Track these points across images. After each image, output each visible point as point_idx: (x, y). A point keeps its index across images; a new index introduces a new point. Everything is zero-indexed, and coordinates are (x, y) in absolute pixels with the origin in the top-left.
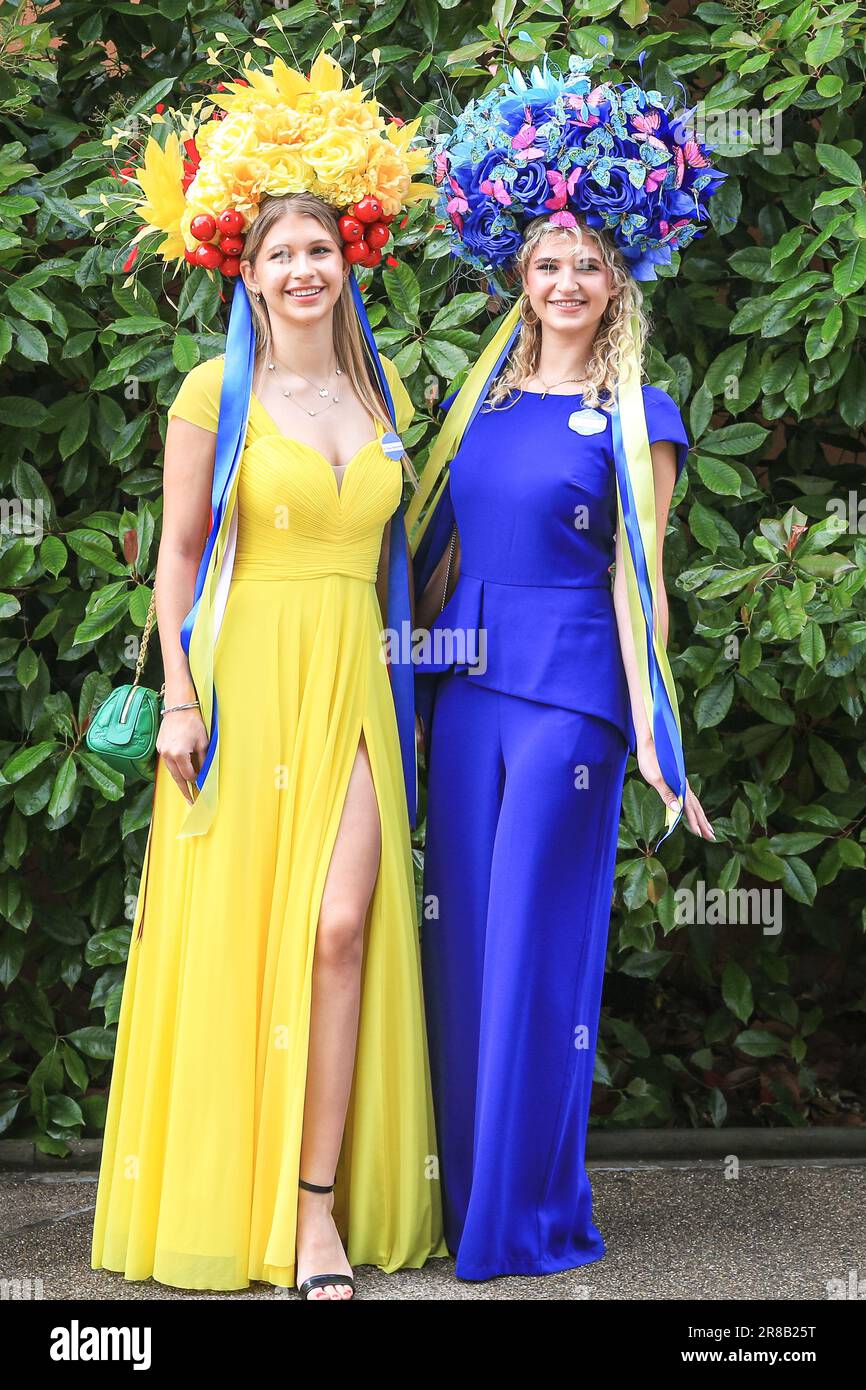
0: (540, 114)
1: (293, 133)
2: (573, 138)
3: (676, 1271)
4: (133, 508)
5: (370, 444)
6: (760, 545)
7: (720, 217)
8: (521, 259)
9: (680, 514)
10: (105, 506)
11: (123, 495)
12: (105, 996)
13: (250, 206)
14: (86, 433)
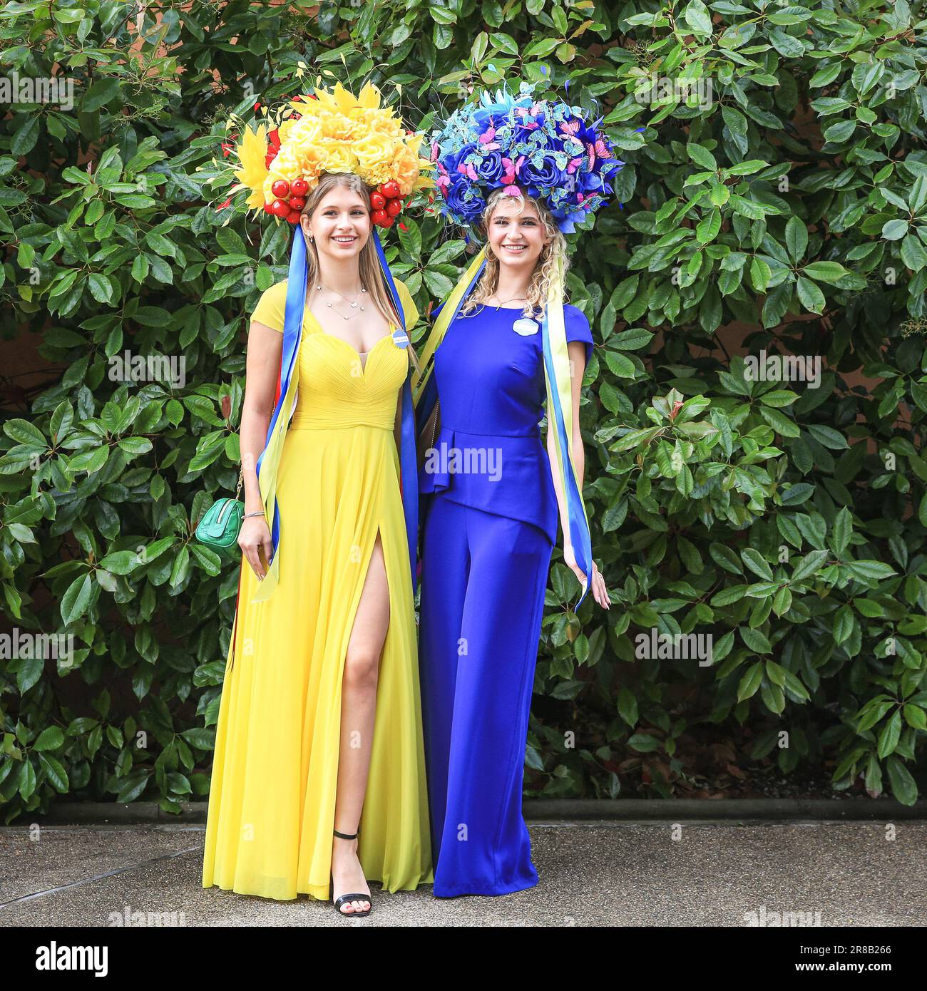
0: (499, 120)
1: (346, 133)
2: (520, 137)
3: (586, 894)
4: (228, 381)
5: (386, 338)
6: (651, 413)
7: (621, 191)
8: (485, 217)
9: (593, 391)
10: (209, 379)
11: (222, 372)
12: (206, 707)
13: (313, 178)
14: (197, 332)
